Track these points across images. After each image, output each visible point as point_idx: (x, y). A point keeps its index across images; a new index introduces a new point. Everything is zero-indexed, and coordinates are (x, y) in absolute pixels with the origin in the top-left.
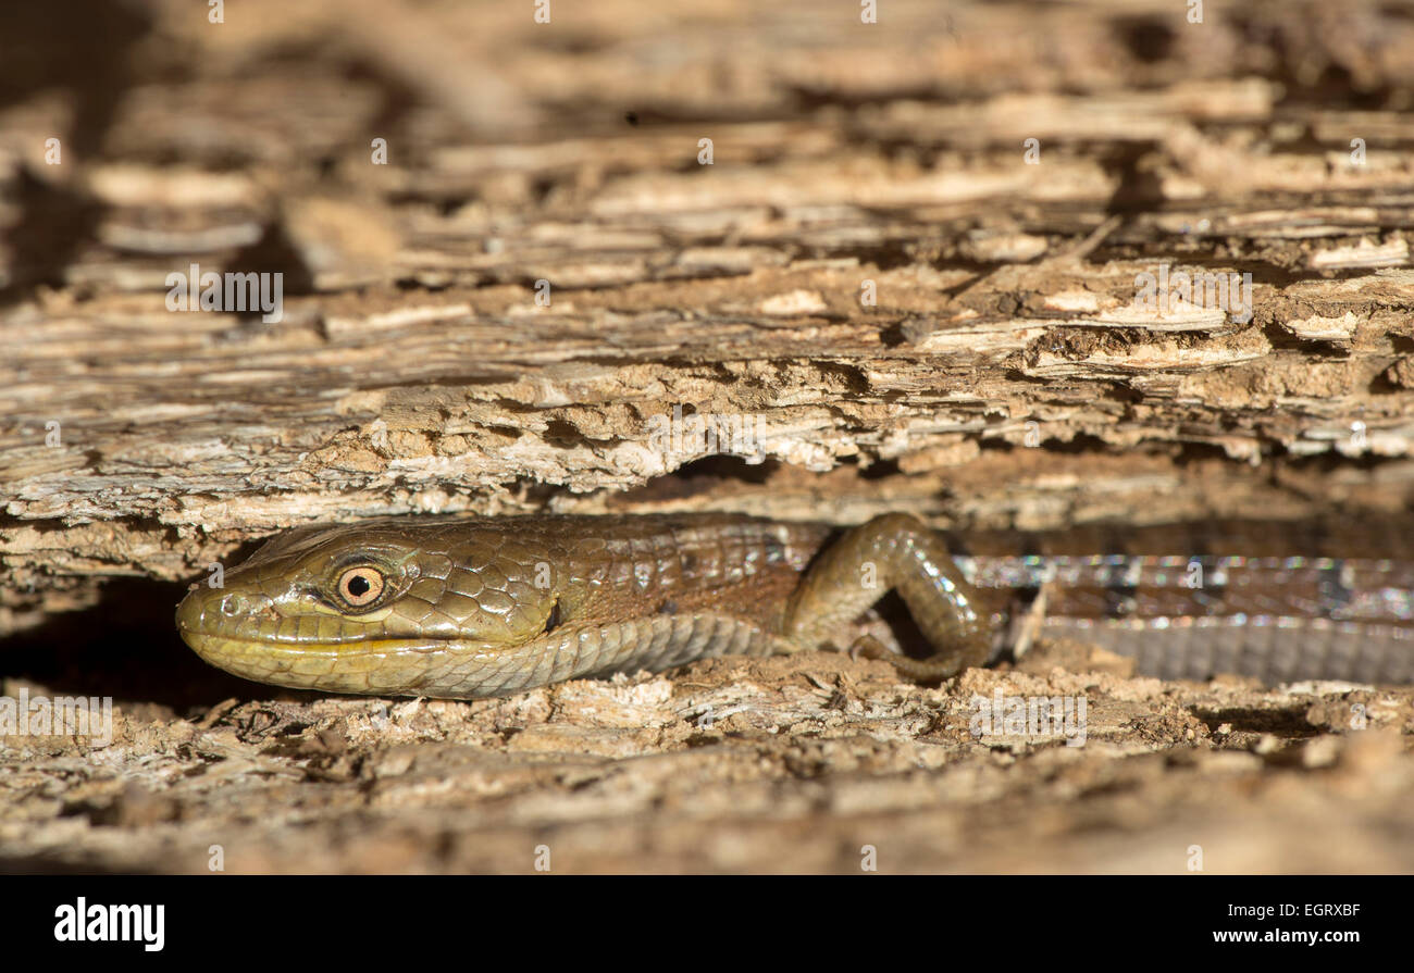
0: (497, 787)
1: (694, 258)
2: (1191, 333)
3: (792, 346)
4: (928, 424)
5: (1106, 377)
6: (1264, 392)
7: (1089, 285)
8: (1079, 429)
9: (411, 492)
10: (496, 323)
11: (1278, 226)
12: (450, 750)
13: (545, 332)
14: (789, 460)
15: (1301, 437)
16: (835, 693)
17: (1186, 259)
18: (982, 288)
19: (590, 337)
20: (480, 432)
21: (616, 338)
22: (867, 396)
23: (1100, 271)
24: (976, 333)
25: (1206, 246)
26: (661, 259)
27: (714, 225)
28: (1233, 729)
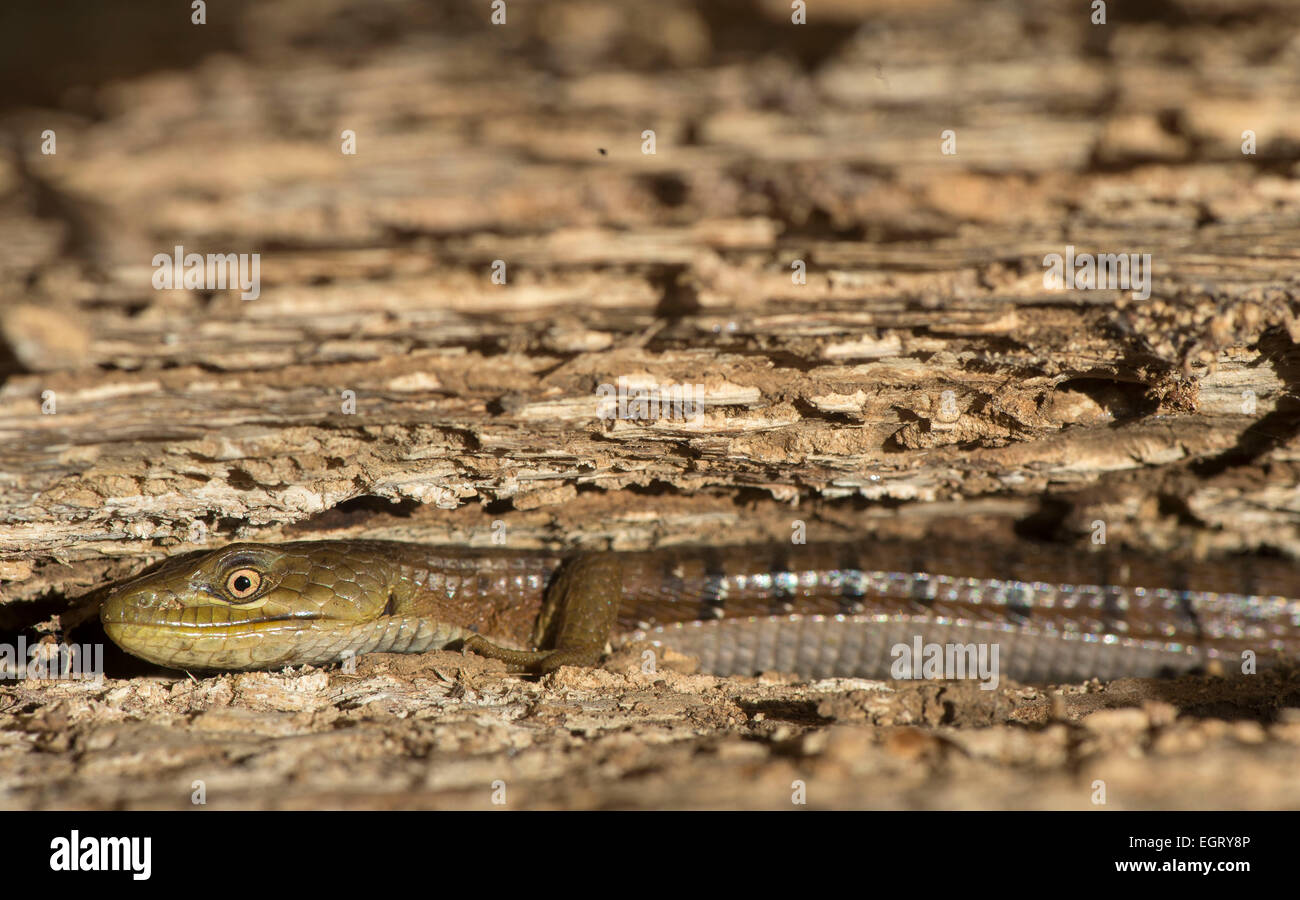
0: (177, 760)
1: (331, 349)
2: (735, 406)
3: (417, 415)
4: (533, 472)
5: (670, 438)
6: (796, 451)
7: (650, 369)
8: (653, 477)
9: (126, 523)
10: (179, 396)
11: (794, 326)
12: (146, 728)
13: (220, 403)
14: (423, 500)
15: (830, 485)
16: (455, 684)
17: (726, 349)
18: (565, 371)
19: (256, 408)
20: (177, 477)
21: (276, 408)
22: (480, 452)
23: (658, 358)
24: (563, 405)
25: (740, 341)
26: (306, 349)
27: (344, 325)
28: (765, 718)
